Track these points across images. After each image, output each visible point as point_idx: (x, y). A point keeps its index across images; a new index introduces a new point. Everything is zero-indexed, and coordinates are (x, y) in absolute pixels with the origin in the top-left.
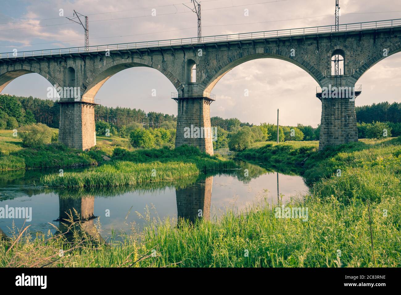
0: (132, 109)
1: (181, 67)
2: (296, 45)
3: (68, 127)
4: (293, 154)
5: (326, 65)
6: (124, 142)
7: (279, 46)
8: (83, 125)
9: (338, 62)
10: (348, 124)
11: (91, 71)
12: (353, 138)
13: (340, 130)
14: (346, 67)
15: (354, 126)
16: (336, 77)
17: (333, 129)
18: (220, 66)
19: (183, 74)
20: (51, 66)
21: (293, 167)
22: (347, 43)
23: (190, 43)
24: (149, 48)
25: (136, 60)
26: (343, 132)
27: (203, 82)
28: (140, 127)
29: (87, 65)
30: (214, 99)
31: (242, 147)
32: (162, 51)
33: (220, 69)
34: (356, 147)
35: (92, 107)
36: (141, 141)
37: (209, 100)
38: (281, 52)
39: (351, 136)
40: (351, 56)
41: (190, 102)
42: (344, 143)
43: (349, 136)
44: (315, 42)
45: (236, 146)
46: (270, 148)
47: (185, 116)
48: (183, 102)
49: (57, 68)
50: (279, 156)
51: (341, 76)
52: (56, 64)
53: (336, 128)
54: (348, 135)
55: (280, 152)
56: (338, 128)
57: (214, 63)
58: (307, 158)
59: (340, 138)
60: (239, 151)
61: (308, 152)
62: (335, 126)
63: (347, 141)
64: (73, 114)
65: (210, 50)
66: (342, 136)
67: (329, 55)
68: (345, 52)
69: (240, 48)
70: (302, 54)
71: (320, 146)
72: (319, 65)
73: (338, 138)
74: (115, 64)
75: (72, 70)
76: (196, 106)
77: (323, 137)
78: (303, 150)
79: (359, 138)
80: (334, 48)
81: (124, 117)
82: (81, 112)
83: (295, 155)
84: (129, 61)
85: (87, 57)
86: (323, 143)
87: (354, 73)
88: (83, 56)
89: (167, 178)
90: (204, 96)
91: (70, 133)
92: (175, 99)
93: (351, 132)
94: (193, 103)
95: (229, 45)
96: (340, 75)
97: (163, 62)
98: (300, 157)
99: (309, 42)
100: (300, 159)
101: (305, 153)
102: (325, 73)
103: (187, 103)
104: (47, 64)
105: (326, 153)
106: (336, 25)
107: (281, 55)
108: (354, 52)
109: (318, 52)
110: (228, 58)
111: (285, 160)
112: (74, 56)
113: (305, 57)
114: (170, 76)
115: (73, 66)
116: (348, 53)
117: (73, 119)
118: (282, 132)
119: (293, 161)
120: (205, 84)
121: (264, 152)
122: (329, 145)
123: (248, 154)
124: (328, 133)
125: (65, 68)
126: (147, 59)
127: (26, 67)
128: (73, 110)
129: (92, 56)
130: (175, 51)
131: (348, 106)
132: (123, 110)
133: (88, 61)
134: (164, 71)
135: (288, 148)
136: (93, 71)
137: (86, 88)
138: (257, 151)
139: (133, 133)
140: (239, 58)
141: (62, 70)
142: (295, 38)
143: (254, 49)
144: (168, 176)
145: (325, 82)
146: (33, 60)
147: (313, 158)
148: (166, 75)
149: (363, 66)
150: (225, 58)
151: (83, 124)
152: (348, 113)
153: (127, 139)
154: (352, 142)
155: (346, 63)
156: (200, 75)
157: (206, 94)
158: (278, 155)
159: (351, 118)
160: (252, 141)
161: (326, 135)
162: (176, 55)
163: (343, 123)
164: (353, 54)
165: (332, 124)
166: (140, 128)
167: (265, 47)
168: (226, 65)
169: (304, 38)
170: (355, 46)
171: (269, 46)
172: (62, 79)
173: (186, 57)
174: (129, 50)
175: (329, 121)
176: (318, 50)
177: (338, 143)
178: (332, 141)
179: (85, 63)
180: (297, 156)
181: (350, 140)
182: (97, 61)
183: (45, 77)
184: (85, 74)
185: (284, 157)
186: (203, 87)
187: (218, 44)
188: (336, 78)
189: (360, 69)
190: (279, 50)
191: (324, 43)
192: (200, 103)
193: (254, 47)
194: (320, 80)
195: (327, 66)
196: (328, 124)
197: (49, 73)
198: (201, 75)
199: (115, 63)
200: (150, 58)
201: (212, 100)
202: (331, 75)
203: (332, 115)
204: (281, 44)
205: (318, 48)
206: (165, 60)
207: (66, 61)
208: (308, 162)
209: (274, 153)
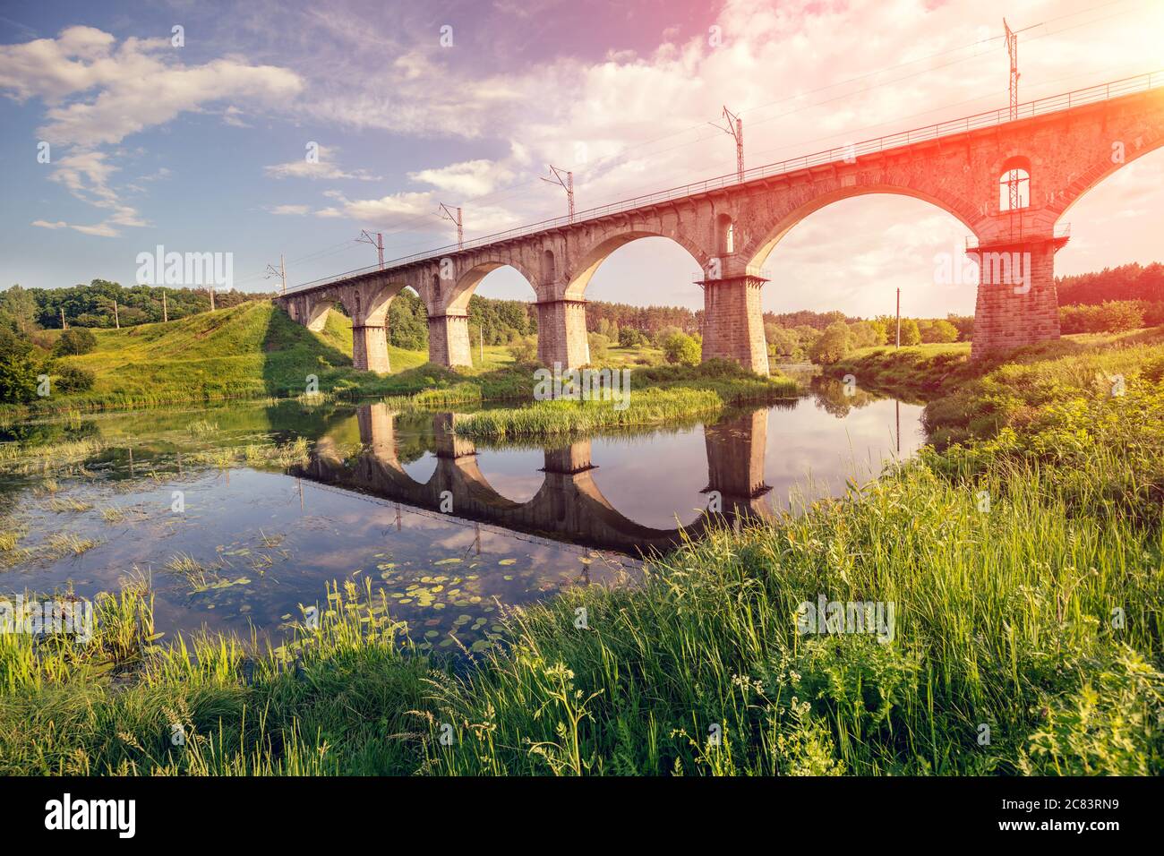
0: (672, 308)
1: (708, 229)
2: (921, 161)
3: (548, 338)
4: (920, 367)
5: (988, 191)
6: (655, 355)
7: (885, 168)
8: (568, 335)
9: (1017, 184)
10: (1037, 304)
11: (575, 253)
12: (1050, 333)
13: (1019, 318)
14: (1034, 191)
15: (1050, 308)
16: (1011, 213)
17: (1002, 317)
18: (775, 218)
19: (711, 241)
20: (524, 252)
21: (920, 391)
22: (1035, 142)
23: (721, 186)
24: (654, 205)
25: (638, 228)
26: (1026, 323)
27: (746, 250)
28: (678, 333)
29: (569, 245)
30: (768, 279)
31: (832, 358)
32: (675, 206)
33: (774, 225)
34: (1052, 350)
35: (581, 306)
36: (680, 354)
37: (757, 281)
38: (892, 177)
39: (1044, 328)
40: (1045, 167)
41: (725, 286)
42: (1026, 344)
43: (1040, 329)
44: (963, 149)
45: (822, 356)
46: (880, 358)
47: (715, 311)
48: (712, 287)
49: (531, 254)
50: (895, 371)
51: (1021, 211)
52: (529, 248)
53: (1010, 315)
54: (1036, 328)
55: (897, 363)
56: (1015, 315)
57: (763, 215)
58: (948, 374)
59: (1018, 334)
60: (829, 364)
61: (951, 363)
62: (1007, 311)
63: (1034, 340)
64: (553, 319)
65: (757, 193)
66: (1023, 329)
67: (993, 170)
68: (1031, 159)
69: (809, 181)
70: (936, 176)
71: (973, 351)
72: (973, 194)
73: (1013, 334)
74: (608, 238)
75: (550, 254)
76: (735, 292)
77: (980, 335)
78: (940, 360)
79: (1063, 333)
80: (1005, 156)
81: (660, 320)
82: (564, 315)
83: (925, 368)
84: (626, 230)
85: (569, 233)
86: (981, 346)
87: (1052, 202)
88: (563, 232)
89: (653, 418)
90: (748, 274)
91: (552, 346)
92: (700, 283)
93: (1044, 321)
94: (730, 288)
95: (788, 180)
96: (1021, 209)
97: (678, 224)
98: (934, 373)
99: (950, 152)
100: (932, 377)
101: (944, 365)
102: (986, 208)
103: (719, 289)
104: (518, 250)
105: (985, 365)
106: (1011, 107)
107: (890, 184)
108: (1053, 157)
109: (968, 168)
110: (789, 202)
111: (905, 378)
112: (551, 234)
113: (940, 182)
114: (690, 246)
115: (552, 249)
116: (1039, 162)
117: (554, 327)
118: (916, 328)
119: (919, 379)
120: (749, 252)
121: (868, 365)
122: (993, 349)
123: (840, 368)
124: (991, 326)
125: (540, 252)
126: (653, 223)
127: (494, 258)
128: (554, 313)
129: (575, 230)
130: (697, 204)
131: (1039, 268)
132: (658, 310)
133: (570, 238)
134: (680, 239)
135: (913, 356)
136: (578, 253)
137: (569, 279)
138: (857, 364)
139: (668, 342)
140: (810, 200)
141: (538, 255)
142: (919, 147)
143: (838, 179)
144: (654, 413)
145: (985, 227)
146: (501, 246)
147: (958, 374)
148: (684, 245)
149: (1074, 184)
150: (784, 204)
151: (568, 332)
152: (1038, 284)
153: (661, 352)
154: (1045, 341)
155: (1034, 183)
156: (739, 239)
157: (751, 270)
158: (893, 370)
159: (1045, 292)
160: (852, 346)
161: (987, 329)
162: (699, 211)
163: (1026, 304)
164: (1051, 161)
165: (1000, 307)
166: (678, 335)
167: (858, 173)
168: (785, 216)
169: (938, 143)
170: (1054, 145)
171: (866, 170)
172: (538, 269)
173: (716, 211)
174: (626, 212)
175: (995, 301)
176: (970, 164)
177: (1014, 344)
178: (1001, 339)
179: (566, 241)
180: (929, 370)
181: (1041, 337)
182: (582, 235)
183: (518, 269)
184: (567, 258)
185: (902, 374)
186: (747, 259)
187: (769, 180)
188: (1009, 217)
189: (1067, 192)
190: (886, 175)
191: (983, 149)
192: (741, 287)
193: (837, 177)
194: (973, 224)
195: (991, 194)
196: (991, 308)
197: (521, 263)
198: (742, 239)
199: (608, 236)
200: (659, 220)
201: (765, 281)
202: (998, 212)
203: (1000, 290)
204: (891, 163)
205: (969, 160)
206: (682, 221)
207: (541, 243)
208: (948, 381)
209: (887, 365)
